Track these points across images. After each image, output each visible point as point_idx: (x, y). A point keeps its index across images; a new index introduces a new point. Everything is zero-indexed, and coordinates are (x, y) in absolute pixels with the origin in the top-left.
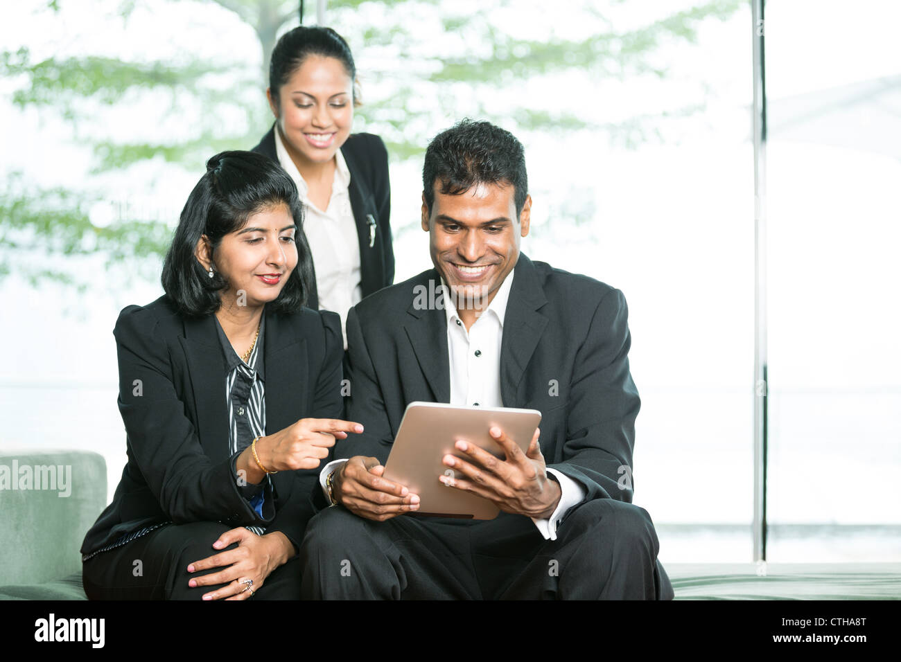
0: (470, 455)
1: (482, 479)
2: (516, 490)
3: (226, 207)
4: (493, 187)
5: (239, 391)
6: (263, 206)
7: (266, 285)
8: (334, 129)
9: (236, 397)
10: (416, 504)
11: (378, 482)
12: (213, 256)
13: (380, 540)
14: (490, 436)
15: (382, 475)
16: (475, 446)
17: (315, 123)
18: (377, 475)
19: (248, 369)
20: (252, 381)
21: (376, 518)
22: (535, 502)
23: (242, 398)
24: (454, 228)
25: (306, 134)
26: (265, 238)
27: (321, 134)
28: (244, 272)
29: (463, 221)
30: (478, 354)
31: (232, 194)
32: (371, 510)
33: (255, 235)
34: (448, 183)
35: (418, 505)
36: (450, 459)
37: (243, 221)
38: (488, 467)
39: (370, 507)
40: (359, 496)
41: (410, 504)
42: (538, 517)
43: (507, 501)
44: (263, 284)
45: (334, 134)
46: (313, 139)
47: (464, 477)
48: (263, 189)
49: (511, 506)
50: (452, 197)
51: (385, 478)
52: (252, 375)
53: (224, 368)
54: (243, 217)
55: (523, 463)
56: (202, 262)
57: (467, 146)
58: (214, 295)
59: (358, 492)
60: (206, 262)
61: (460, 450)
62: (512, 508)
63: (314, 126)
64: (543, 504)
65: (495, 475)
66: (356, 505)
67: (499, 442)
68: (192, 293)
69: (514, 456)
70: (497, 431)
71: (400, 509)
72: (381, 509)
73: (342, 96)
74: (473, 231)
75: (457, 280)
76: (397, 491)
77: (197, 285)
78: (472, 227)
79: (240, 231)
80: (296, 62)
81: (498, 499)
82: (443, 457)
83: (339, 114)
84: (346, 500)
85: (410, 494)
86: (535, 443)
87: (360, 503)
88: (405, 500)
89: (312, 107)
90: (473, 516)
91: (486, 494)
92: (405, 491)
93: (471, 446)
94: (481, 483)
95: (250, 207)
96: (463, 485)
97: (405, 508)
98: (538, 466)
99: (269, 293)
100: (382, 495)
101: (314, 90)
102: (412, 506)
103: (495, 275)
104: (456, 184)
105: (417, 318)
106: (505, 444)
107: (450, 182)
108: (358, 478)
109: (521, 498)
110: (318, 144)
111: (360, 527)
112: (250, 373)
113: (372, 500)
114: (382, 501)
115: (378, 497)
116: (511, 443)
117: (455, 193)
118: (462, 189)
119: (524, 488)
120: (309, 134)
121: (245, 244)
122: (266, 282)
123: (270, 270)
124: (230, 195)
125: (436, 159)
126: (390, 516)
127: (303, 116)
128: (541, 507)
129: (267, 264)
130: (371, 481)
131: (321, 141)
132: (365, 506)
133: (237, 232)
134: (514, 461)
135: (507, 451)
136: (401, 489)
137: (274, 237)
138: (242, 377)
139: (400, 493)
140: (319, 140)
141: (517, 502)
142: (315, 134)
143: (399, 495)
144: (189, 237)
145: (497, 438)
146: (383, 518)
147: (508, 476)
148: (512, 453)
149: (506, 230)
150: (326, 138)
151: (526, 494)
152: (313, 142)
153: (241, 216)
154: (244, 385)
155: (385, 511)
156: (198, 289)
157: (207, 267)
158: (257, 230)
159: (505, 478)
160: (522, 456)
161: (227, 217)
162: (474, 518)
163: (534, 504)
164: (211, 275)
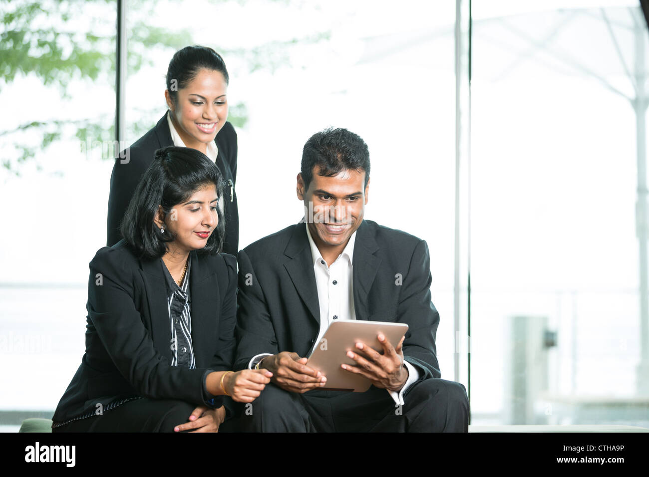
0: (364, 352)
1: (369, 367)
2: (389, 374)
3: (176, 187)
4: (353, 172)
5: (176, 308)
6: (202, 186)
7: (200, 238)
8: (216, 120)
9: (174, 312)
10: (323, 382)
11: (304, 368)
12: (165, 218)
13: (298, 406)
14: (377, 339)
15: (306, 364)
16: (367, 347)
17: (205, 116)
18: (303, 364)
19: (182, 293)
20: (185, 300)
21: (299, 391)
22: (396, 381)
23: (178, 313)
24: (326, 198)
25: (197, 123)
26: (201, 208)
27: (208, 124)
28: (187, 230)
29: (334, 194)
30: (335, 283)
31: (181, 178)
32: (297, 386)
33: (195, 206)
34: (324, 169)
35: (325, 384)
36: (351, 354)
37: (189, 196)
38: (375, 359)
39: (296, 384)
40: (290, 377)
41: (321, 382)
42: (394, 390)
43: (381, 380)
44: (198, 237)
45: (215, 123)
46: (202, 127)
47: (358, 366)
48: (200, 175)
49: (383, 383)
50: (327, 178)
51: (308, 366)
52: (185, 297)
53: (166, 292)
54: (189, 193)
55: (394, 356)
56: (157, 223)
57: (337, 145)
58: (164, 244)
59: (289, 374)
60: (159, 223)
61: (359, 349)
62: (383, 385)
63: (203, 118)
64: (400, 382)
65: (377, 364)
66: (287, 383)
67: (382, 344)
68: (152, 244)
69: (390, 352)
70: (382, 337)
71: (314, 386)
72: (303, 385)
73: (224, 97)
74: (340, 201)
75: (326, 233)
76: (315, 374)
77: (155, 239)
78: (340, 198)
79: (186, 203)
80: (192, 73)
81: (376, 379)
82: (346, 353)
83: (220, 109)
84: (280, 380)
85: (322, 376)
86: (400, 344)
87: (290, 382)
88: (319, 380)
89: (202, 104)
90: (353, 390)
91: (369, 376)
92: (319, 374)
93: (365, 346)
94: (369, 369)
95: (192, 187)
96: (356, 370)
97: (317, 385)
98: (400, 358)
99: (200, 243)
100: (306, 376)
101: (205, 93)
102: (321, 384)
103: (350, 230)
104: (330, 170)
105: (292, 259)
106: (386, 345)
107: (326, 168)
108: (290, 366)
109: (390, 379)
110: (206, 130)
111: (287, 397)
112: (184, 296)
113: (299, 380)
114: (305, 380)
115: (303, 378)
116: (389, 345)
117: (330, 175)
118: (334, 173)
119: (393, 372)
120: (200, 123)
121: (189, 212)
122: (200, 236)
123: (204, 229)
124: (180, 179)
125: (314, 153)
126: (308, 390)
127: (196, 111)
128: (399, 384)
129: (202, 224)
130: (300, 367)
131: (207, 129)
132: (292, 384)
133: (184, 204)
134: (389, 355)
135: (386, 349)
136: (317, 373)
137: (207, 207)
138: (177, 298)
139: (317, 375)
140: (206, 127)
141: (387, 381)
142: (205, 124)
143: (315, 377)
144: (150, 206)
145: (383, 341)
146: (303, 391)
147: (385, 365)
148: (389, 350)
149: (359, 200)
150: (211, 126)
151: (393, 376)
152: (202, 129)
153: (187, 193)
154: (179, 304)
155: (306, 387)
156: (156, 242)
157: (159, 226)
158: (197, 202)
159: (383, 366)
160: (394, 352)
161: (177, 194)
162: (354, 391)
163: (396, 382)
164: (162, 231)
